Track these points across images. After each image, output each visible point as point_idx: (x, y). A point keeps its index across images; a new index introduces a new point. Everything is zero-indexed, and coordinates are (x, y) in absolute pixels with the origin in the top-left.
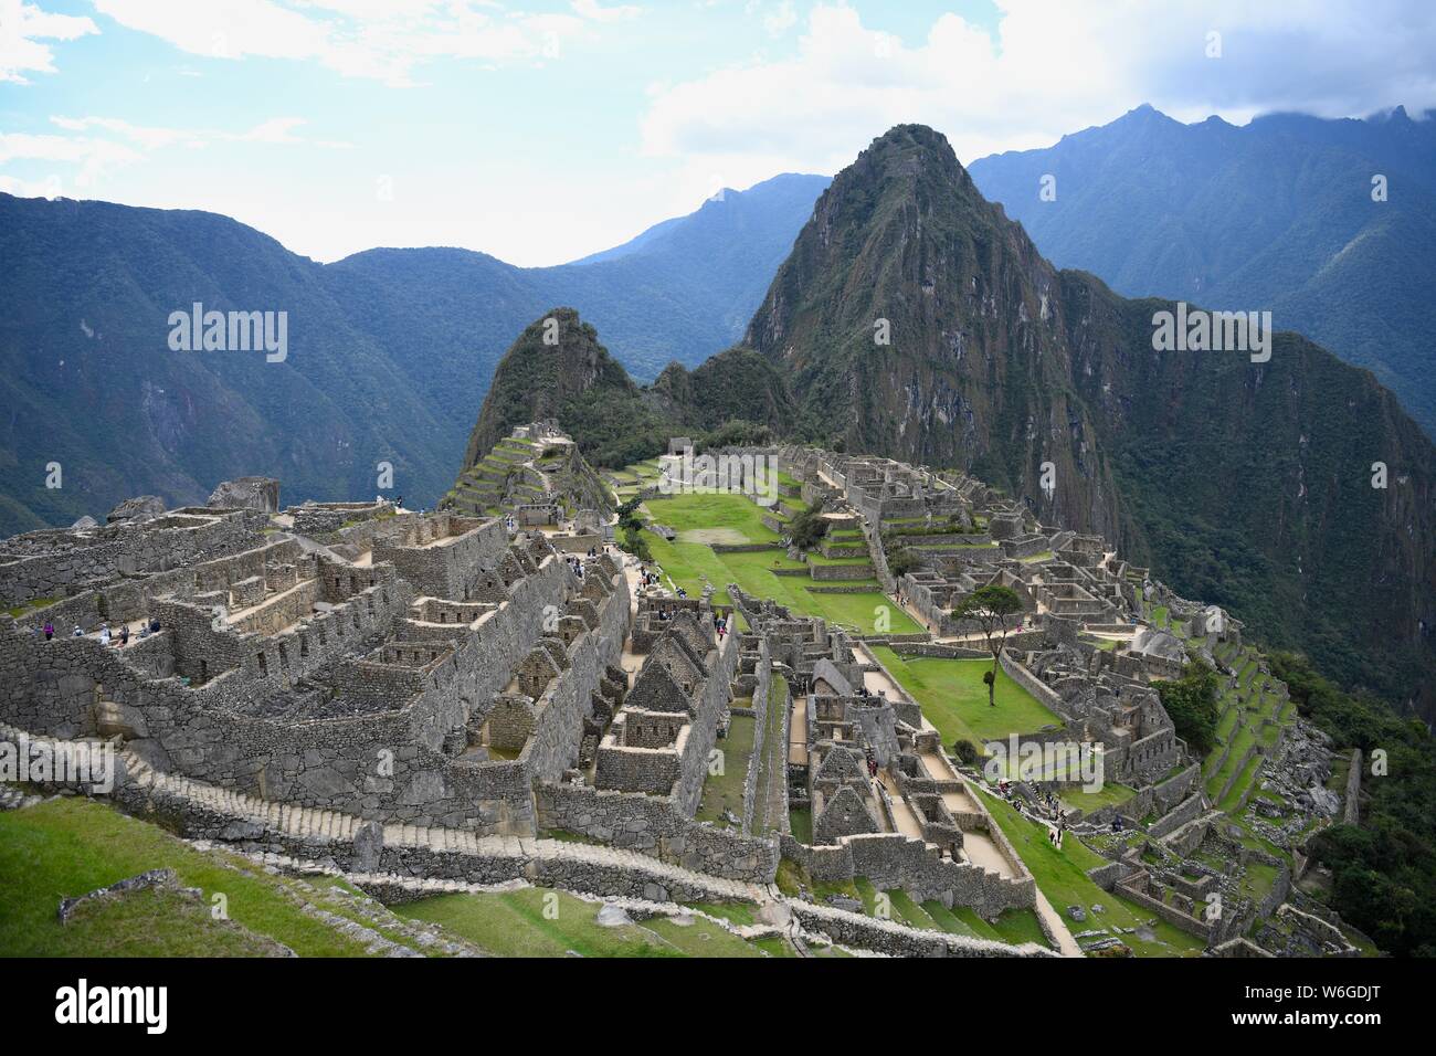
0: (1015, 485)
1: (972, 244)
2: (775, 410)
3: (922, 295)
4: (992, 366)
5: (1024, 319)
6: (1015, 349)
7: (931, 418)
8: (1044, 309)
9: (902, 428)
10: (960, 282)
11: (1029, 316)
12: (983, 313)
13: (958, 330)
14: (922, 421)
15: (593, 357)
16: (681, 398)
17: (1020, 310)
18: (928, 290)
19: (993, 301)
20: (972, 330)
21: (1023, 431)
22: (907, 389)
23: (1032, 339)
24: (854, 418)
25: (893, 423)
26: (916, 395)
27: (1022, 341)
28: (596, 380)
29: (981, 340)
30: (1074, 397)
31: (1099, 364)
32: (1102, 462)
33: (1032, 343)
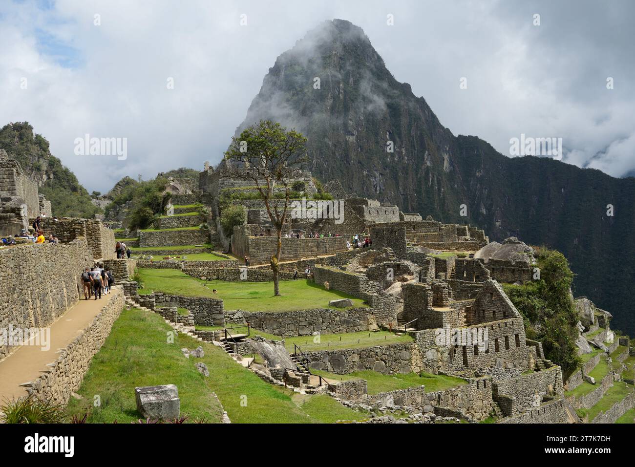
3: (346, 142)
5: (429, 164)
6: (423, 187)
8: (446, 164)
10: (377, 134)
11: (432, 161)
13: (377, 171)
17: (426, 156)
18: (351, 139)
19: (403, 150)
20: (388, 171)
23: (435, 179)
27: (429, 180)
29: (396, 179)
31: (491, 205)
33: (436, 182)
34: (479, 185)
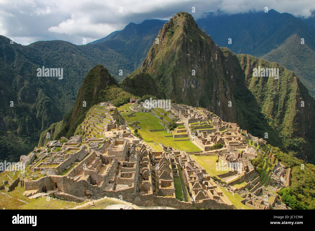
0: (211, 103)
1: (199, 42)
2: (153, 88)
3: (187, 56)
4: (204, 73)
5: (212, 61)
6: (210, 69)
7: (190, 86)
8: (216, 57)
9: (183, 90)
10: (196, 52)
12: (202, 60)
13: (196, 64)
14: (188, 88)
15: (108, 77)
16: (129, 86)
17: (211, 59)
18: (189, 55)
19: (204, 57)
21: (212, 89)
22: (184, 80)
23: (214, 66)
24: (172, 88)
25: (181, 89)
26: (186, 81)
27: (212, 66)
28: (109, 83)
29: (202, 66)
30: (224, 80)
31: (230, 71)
32: (231, 96)
33: (214, 67)
34: (226, 64)
